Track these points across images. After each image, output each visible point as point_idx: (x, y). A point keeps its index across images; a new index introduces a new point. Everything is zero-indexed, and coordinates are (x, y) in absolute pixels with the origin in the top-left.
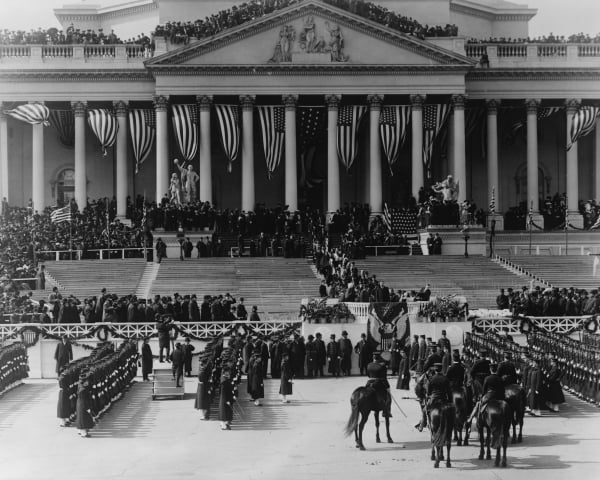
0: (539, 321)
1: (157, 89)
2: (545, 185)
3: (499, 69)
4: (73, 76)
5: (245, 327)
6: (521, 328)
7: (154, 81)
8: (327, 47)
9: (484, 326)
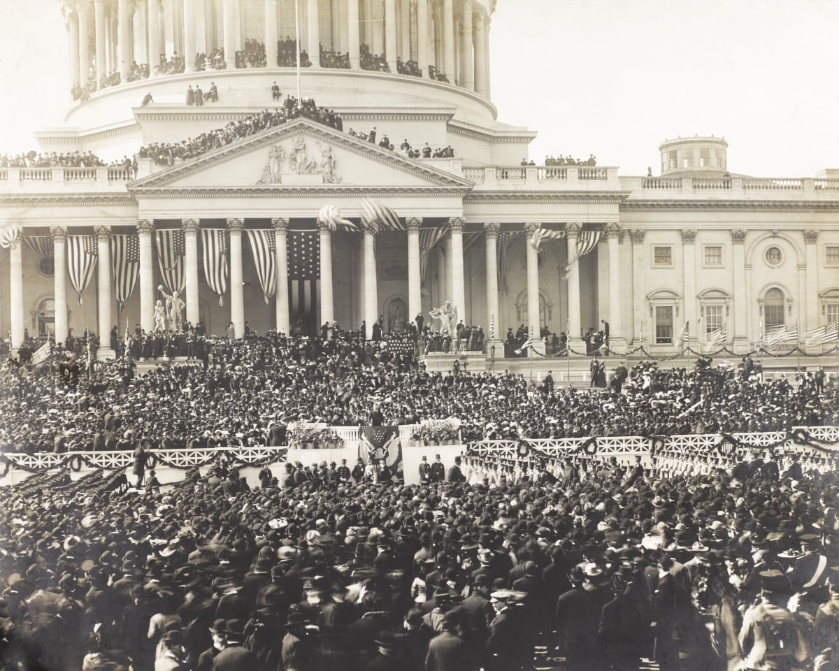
0: (537, 443)
1: (140, 213)
2: (547, 311)
3: (498, 192)
4: (60, 200)
5: (227, 454)
6: (518, 450)
7: (137, 204)
8: (319, 169)
9: (480, 450)
